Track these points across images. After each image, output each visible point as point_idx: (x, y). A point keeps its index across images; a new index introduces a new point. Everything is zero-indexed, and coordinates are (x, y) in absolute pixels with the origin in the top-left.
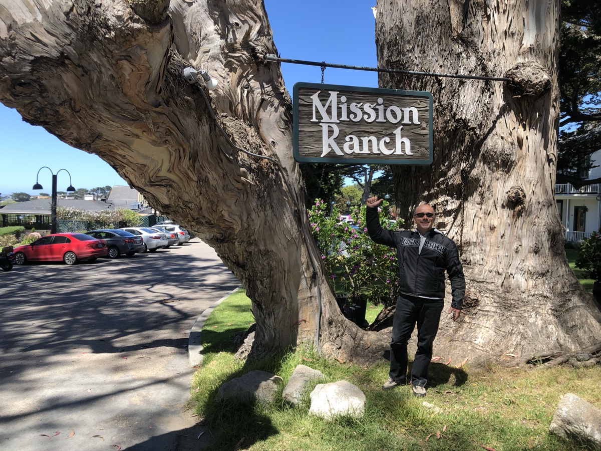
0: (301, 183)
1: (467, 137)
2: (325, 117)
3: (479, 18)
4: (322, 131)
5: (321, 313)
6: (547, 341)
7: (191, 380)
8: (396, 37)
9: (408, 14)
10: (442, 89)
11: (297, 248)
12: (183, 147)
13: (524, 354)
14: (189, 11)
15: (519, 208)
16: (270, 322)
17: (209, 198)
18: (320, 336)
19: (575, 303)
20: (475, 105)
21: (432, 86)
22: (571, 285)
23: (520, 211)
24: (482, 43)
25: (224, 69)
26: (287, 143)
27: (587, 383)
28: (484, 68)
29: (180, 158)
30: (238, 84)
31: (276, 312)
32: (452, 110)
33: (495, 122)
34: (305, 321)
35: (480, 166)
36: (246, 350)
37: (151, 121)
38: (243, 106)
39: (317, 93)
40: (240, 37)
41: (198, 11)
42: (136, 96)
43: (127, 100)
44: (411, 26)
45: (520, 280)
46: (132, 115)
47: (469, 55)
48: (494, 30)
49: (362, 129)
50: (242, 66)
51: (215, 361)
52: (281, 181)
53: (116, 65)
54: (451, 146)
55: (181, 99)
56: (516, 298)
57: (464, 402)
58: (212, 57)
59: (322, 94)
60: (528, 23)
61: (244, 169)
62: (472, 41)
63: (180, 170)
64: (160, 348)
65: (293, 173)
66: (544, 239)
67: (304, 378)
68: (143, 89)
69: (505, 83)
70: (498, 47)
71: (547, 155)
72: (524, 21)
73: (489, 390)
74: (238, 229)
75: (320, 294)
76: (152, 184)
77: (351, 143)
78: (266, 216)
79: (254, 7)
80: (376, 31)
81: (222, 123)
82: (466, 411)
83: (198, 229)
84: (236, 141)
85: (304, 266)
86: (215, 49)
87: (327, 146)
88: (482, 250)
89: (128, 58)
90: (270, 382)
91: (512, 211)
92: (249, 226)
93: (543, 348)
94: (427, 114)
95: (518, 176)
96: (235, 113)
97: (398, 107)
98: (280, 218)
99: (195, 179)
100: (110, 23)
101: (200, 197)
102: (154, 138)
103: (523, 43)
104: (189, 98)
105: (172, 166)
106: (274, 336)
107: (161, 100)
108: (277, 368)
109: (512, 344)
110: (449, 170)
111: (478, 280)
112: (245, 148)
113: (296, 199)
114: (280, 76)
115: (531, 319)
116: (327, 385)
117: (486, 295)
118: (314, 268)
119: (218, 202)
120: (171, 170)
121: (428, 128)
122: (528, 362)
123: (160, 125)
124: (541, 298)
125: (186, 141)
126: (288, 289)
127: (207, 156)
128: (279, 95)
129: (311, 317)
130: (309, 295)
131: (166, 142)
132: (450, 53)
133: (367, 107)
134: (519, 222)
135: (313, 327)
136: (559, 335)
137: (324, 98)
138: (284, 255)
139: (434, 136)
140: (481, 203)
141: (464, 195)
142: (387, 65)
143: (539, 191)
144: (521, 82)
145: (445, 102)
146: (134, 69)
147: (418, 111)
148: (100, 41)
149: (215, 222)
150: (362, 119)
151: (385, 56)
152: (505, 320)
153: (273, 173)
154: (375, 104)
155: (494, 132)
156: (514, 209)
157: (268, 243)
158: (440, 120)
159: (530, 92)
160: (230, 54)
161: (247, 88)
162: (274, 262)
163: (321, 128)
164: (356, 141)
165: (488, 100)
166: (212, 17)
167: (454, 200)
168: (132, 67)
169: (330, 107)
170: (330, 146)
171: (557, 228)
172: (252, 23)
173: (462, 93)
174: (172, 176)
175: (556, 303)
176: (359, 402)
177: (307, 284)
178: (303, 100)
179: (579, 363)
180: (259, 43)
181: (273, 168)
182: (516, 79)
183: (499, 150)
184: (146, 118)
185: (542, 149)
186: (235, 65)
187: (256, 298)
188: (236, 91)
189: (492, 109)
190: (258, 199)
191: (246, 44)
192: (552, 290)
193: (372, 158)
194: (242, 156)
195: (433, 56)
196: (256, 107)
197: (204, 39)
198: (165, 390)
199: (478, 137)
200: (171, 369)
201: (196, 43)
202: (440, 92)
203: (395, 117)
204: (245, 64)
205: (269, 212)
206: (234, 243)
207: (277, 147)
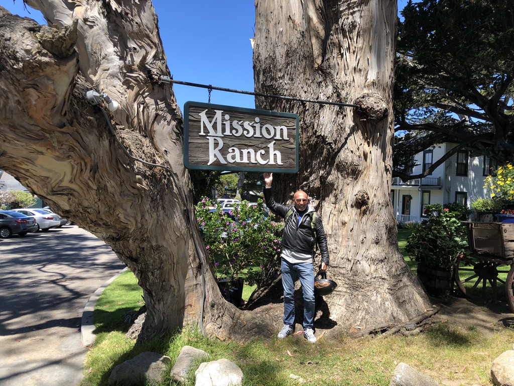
0: (190, 186)
1: (325, 150)
2: (211, 131)
3: (335, 55)
4: (208, 143)
5: (205, 298)
6: (385, 315)
7: (84, 360)
8: (270, 66)
9: (279, 47)
10: (305, 110)
11: (186, 242)
12: (84, 161)
13: (368, 327)
14: (89, 32)
15: (364, 208)
16: (160, 307)
17: (107, 204)
18: (204, 317)
19: (405, 283)
20: (332, 125)
21: (298, 108)
22: (402, 268)
23: (365, 210)
24: (337, 75)
25: (122, 87)
26: (178, 152)
27: (413, 349)
28: (339, 96)
29: (82, 170)
30: (135, 100)
31: (165, 298)
32: (313, 128)
33: (346, 139)
34: (191, 306)
35: (334, 173)
36: (136, 331)
37: (55, 140)
38: (139, 119)
39: (205, 111)
40: (137, 59)
41: (99, 34)
42: (42, 119)
43: (32, 122)
44: (282, 58)
45: (365, 265)
46: (37, 135)
47: (327, 84)
48: (346, 65)
49: (243, 142)
50: (138, 84)
51: (107, 341)
52: (172, 185)
53: (23, 91)
54: (313, 157)
55: (84, 118)
56: (362, 280)
57: (322, 372)
58: (111, 75)
59: (209, 112)
60: (371, 63)
61: (139, 177)
62: (330, 72)
63: (81, 181)
64: (52, 328)
65: (183, 178)
66: (383, 232)
67: (190, 358)
68: (49, 113)
69: (355, 108)
70: (349, 80)
71: (385, 165)
72: (368, 61)
73: (342, 359)
74: (132, 228)
75: (205, 281)
76: (54, 193)
77: (233, 154)
78: (158, 216)
79: (151, 35)
80: (253, 58)
81: (121, 137)
82: (324, 379)
83: (95, 230)
84: (133, 152)
85: (191, 258)
86: (114, 68)
87: (213, 156)
88: (336, 241)
89: (35, 87)
90: (159, 362)
91: (359, 210)
92: (142, 225)
93: (381, 321)
94: (294, 132)
95: (364, 182)
96: (132, 124)
97: (272, 125)
98: (170, 217)
99: (95, 187)
100: (18, 55)
101: (99, 203)
102: (57, 154)
103: (368, 78)
104: (91, 118)
105: (73, 178)
106: (162, 319)
107: (65, 121)
108: (166, 349)
109: (359, 318)
110: (311, 175)
111: (333, 266)
112: (141, 157)
113: (185, 200)
114: (172, 94)
115: (373, 297)
116: (209, 363)
117: (339, 278)
118: (200, 260)
119: (115, 206)
120: (73, 181)
121: (295, 143)
122: (371, 333)
123: (64, 143)
124: (380, 280)
125: (87, 156)
126: (176, 278)
127: (106, 167)
128: (172, 111)
129: (196, 301)
130: (195, 283)
131: (68, 157)
132: (313, 82)
133: (246, 124)
134: (364, 219)
135: (198, 310)
136: (393, 310)
137: (210, 115)
138: (174, 249)
139: (299, 148)
140: (335, 203)
141: (322, 196)
142: (262, 88)
143: (379, 194)
144: (366, 109)
145: (308, 121)
146: (41, 96)
147: (288, 129)
148: (8, 71)
149: (112, 223)
150: (243, 134)
151: (260, 80)
152: (353, 298)
153: (165, 178)
154: (253, 122)
155: (346, 147)
156: (361, 208)
157: (159, 239)
158: (304, 135)
159: (373, 117)
160: (128, 74)
161: (143, 104)
162: (165, 256)
163: (208, 140)
164: (237, 152)
165: (341, 121)
166: (111, 40)
167: (314, 200)
168: (38, 94)
169: (215, 123)
170: (215, 156)
171: (392, 224)
172: (148, 48)
173: (321, 115)
174: (73, 186)
175: (392, 283)
176: (238, 378)
177: (193, 273)
178: (192, 116)
179: (407, 332)
180: (154, 66)
181: (165, 174)
182: (363, 106)
183: (349, 161)
184: (51, 137)
185: (381, 161)
186: (131, 84)
187: (148, 287)
188: (132, 106)
189: (345, 128)
190: (152, 201)
191: (142, 66)
192: (389, 272)
193: (251, 166)
194: (138, 165)
195: (299, 84)
196: (151, 121)
197: (104, 58)
198: (58, 372)
199: (333, 151)
200: (64, 349)
201: (97, 61)
202: (304, 113)
203: (269, 133)
204: (142, 84)
205: (161, 212)
206: (128, 241)
207: (169, 155)
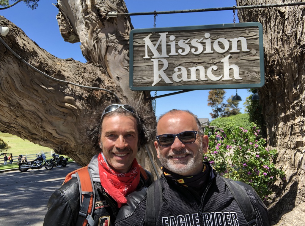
2: (156, 54)
4: (153, 65)
30: (91, 38)
39: (149, 36)
49: (191, 60)
50: (92, 23)
58: (80, 22)
59: (153, 36)
61: (71, 98)
77: (180, 73)
94: (257, 42)
97: (226, 38)
121: (258, 54)
128: (124, 42)
133: (194, 42)
137: (155, 39)
147: (247, 40)
153: (109, 100)
154: (202, 39)
161: (97, 39)
163: (152, 62)
169: (160, 45)
178: (137, 42)
180: (103, 5)
181: (109, 96)
186: (89, 25)
191: (94, 7)
193: (200, 84)
194: (73, 88)
197: (76, 11)
203: (222, 47)
204: (94, 22)
207: (121, 81)
